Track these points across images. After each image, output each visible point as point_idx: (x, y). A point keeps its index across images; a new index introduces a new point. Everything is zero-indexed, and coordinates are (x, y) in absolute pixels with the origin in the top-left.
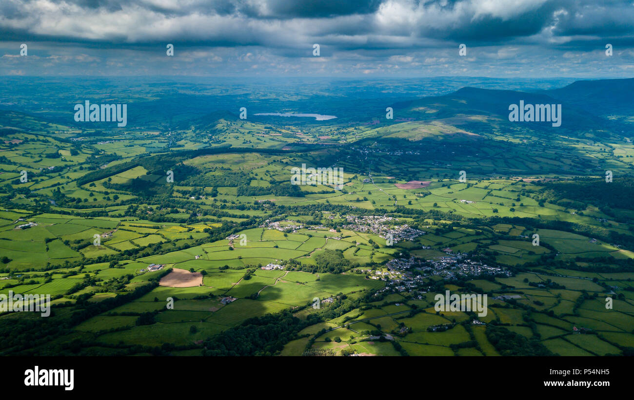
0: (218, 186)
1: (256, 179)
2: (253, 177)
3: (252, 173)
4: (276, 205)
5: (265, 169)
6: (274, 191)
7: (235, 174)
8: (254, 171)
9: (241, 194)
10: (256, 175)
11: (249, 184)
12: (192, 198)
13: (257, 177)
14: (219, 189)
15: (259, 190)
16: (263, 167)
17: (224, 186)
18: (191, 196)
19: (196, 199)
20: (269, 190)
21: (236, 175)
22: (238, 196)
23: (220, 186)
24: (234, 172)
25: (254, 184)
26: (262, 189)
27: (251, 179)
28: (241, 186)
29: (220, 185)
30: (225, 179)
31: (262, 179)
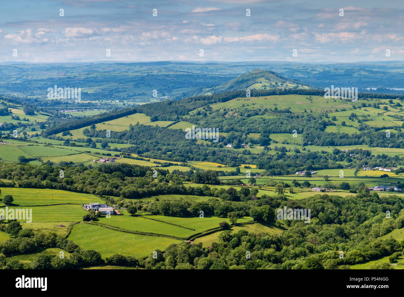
0: (270, 132)
1: (335, 125)
2: (329, 121)
3: (327, 117)
4: (372, 154)
5: (349, 113)
6: (367, 139)
7: (298, 117)
8: (331, 115)
9: (309, 143)
10: (334, 119)
11: (323, 129)
12: (228, 146)
13: (335, 122)
14: (272, 136)
15: (341, 137)
16: (345, 110)
17: (281, 132)
18: (226, 144)
19: (235, 148)
20: (359, 137)
21: (300, 119)
22: (306, 144)
23: (274, 133)
24: (296, 115)
25: (330, 129)
26: (345, 136)
27: (325, 125)
28: (308, 132)
29: (274, 130)
30: (282, 123)
31: (344, 124)
